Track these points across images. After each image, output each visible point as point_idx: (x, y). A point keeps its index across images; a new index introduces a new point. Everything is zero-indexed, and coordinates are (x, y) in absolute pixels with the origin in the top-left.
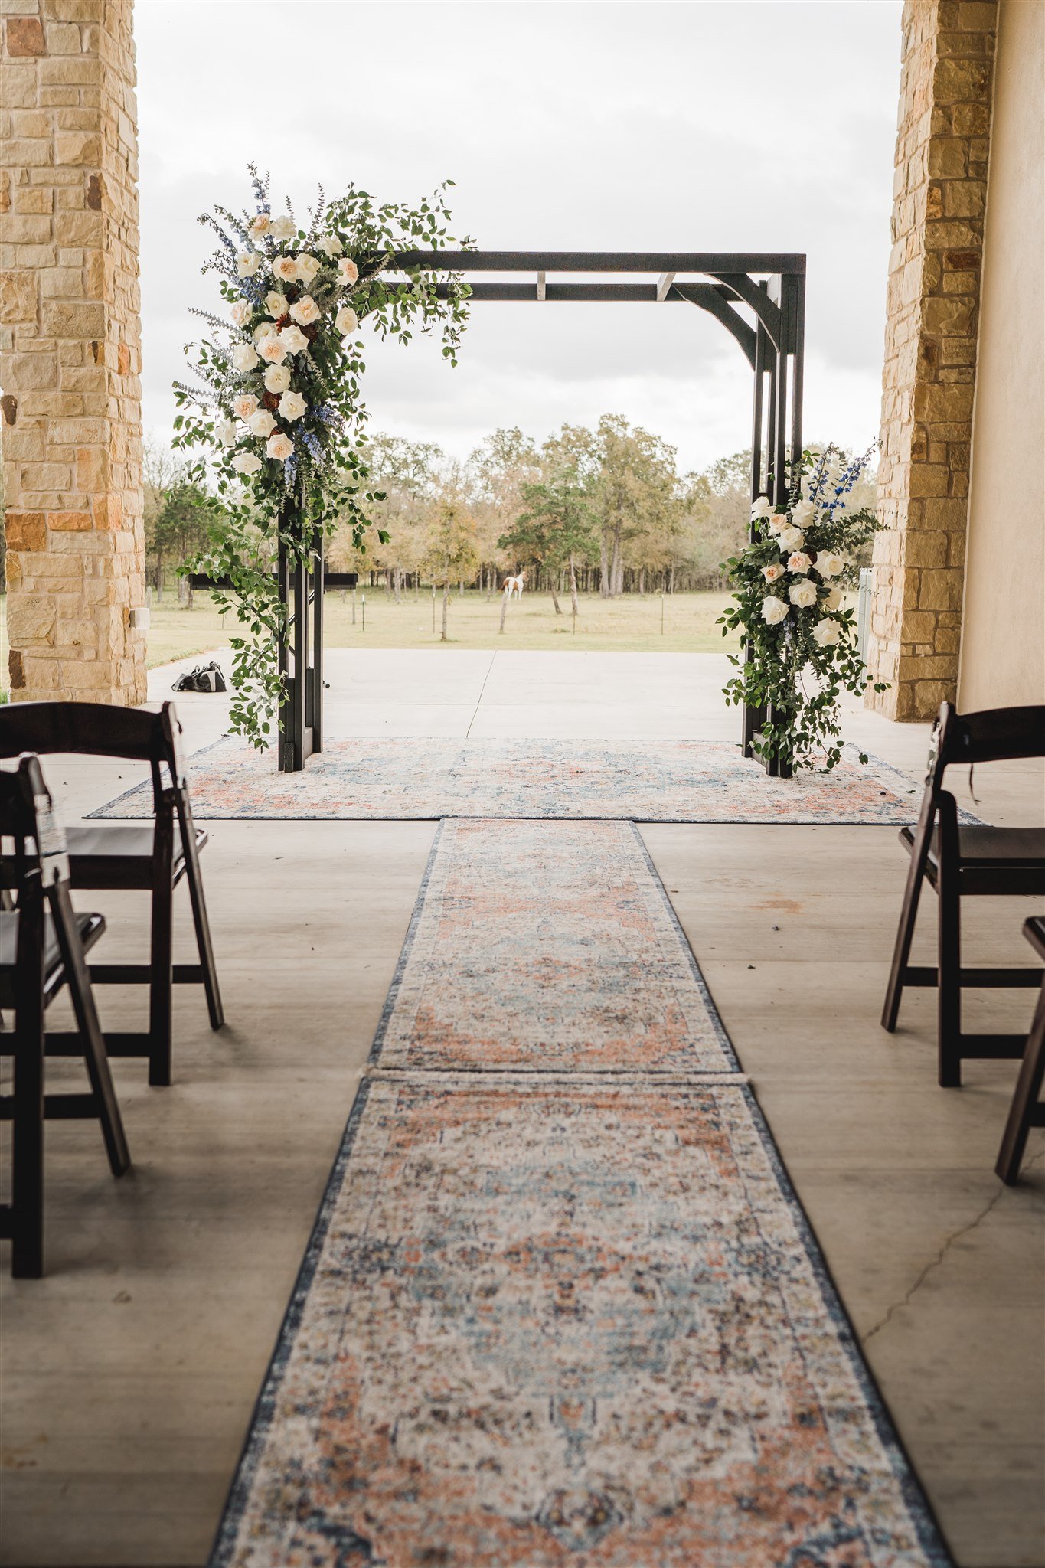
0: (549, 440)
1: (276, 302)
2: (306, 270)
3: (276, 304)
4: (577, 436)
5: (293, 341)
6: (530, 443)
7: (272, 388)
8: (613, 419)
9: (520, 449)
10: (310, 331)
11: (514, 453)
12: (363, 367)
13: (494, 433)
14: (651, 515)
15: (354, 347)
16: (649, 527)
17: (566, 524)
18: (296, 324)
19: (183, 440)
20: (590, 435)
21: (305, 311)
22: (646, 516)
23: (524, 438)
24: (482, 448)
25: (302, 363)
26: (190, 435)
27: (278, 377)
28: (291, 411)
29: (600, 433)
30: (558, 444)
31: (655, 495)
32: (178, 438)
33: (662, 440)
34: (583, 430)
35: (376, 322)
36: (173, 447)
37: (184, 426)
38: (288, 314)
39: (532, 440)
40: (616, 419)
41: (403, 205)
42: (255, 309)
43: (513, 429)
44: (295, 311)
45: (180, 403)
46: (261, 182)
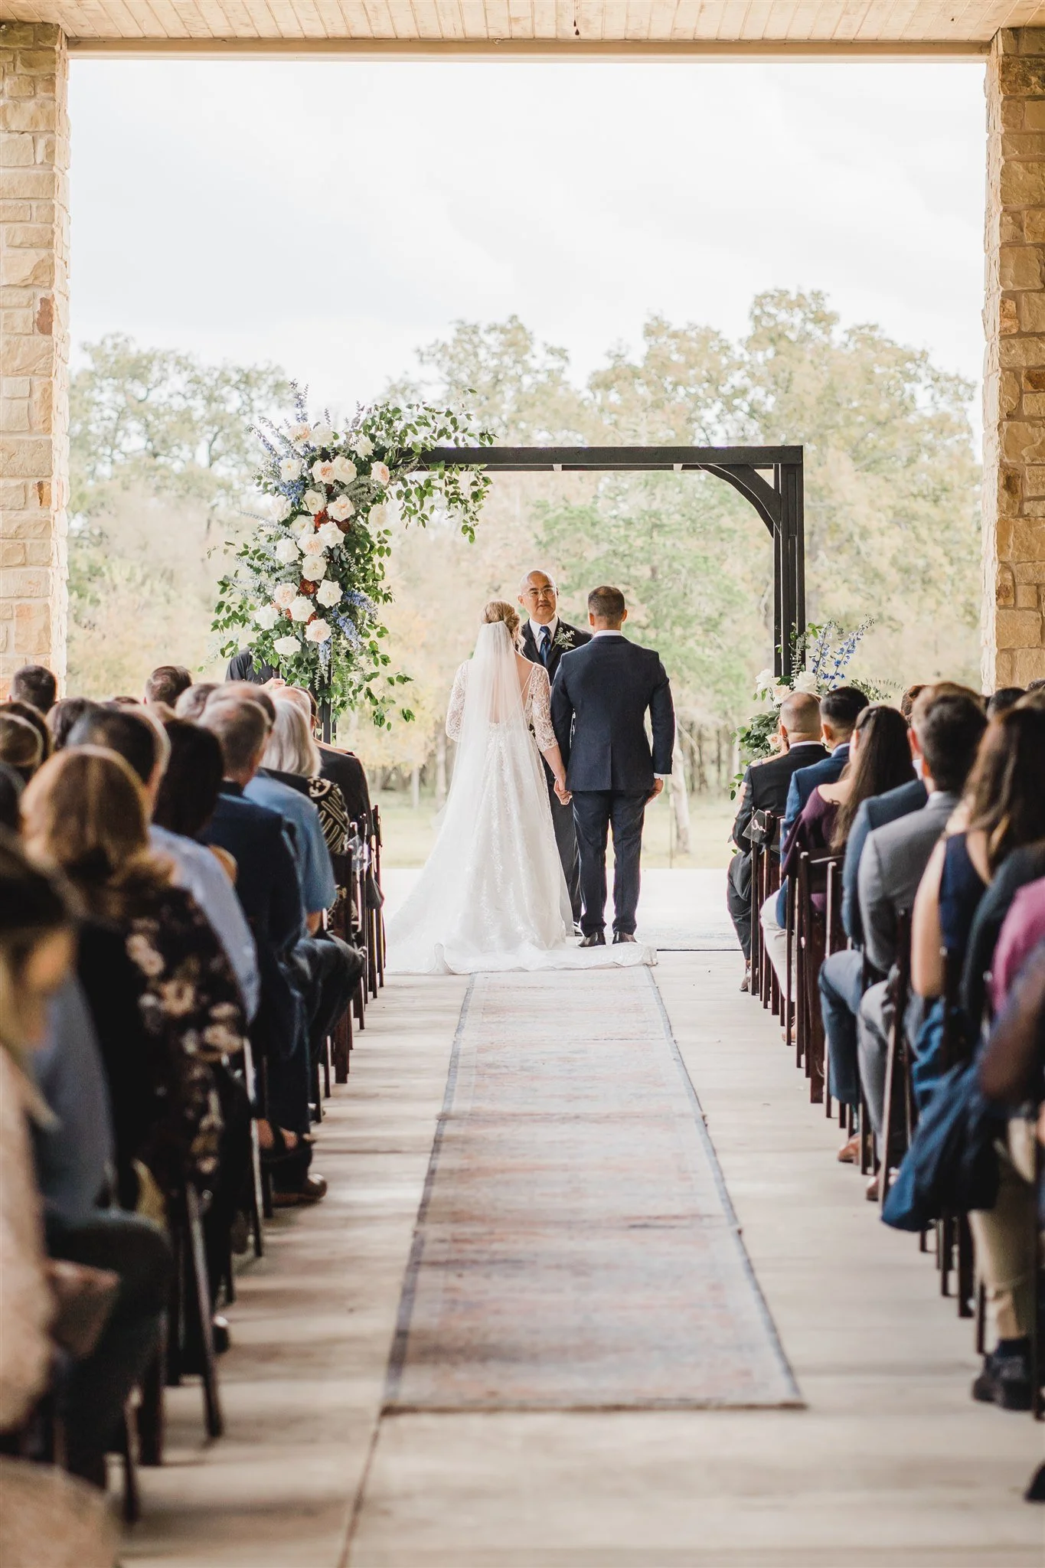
0: (606, 364)
1: (315, 501)
2: (342, 470)
3: (314, 501)
4: (689, 352)
5: (331, 536)
6: (554, 363)
7: (309, 576)
8: (791, 306)
9: (527, 380)
10: (346, 526)
11: (509, 391)
12: (388, 551)
13: (448, 335)
14: (906, 571)
15: (383, 535)
16: (899, 607)
17: (655, 611)
18: (333, 520)
19: (222, 623)
20: (726, 349)
21: (342, 508)
22: (894, 577)
23: (537, 349)
24: (413, 378)
25: (336, 553)
26: (229, 619)
27: (315, 566)
28: (329, 598)
29: (753, 343)
30: (635, 374)
31: (913, 517)
32: (218, 621)
33: (934, 361)
34: (708, 336)
35: (402, 512)
36: (213, 630)
37: (224, 610)
38: (325, 510)
39: (561, 353)
40: (800, 302)
41: (424, 403)
42: (293, 505)
43: (502, 320)
44: (333, 510)
45: (223, 591)
46: (299, 394)
